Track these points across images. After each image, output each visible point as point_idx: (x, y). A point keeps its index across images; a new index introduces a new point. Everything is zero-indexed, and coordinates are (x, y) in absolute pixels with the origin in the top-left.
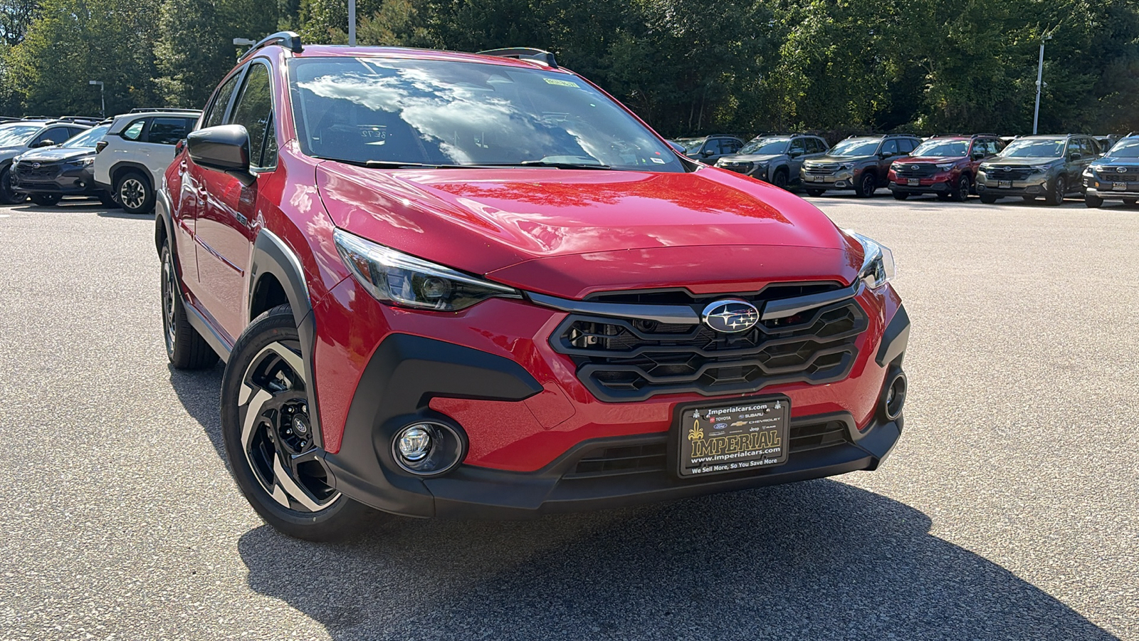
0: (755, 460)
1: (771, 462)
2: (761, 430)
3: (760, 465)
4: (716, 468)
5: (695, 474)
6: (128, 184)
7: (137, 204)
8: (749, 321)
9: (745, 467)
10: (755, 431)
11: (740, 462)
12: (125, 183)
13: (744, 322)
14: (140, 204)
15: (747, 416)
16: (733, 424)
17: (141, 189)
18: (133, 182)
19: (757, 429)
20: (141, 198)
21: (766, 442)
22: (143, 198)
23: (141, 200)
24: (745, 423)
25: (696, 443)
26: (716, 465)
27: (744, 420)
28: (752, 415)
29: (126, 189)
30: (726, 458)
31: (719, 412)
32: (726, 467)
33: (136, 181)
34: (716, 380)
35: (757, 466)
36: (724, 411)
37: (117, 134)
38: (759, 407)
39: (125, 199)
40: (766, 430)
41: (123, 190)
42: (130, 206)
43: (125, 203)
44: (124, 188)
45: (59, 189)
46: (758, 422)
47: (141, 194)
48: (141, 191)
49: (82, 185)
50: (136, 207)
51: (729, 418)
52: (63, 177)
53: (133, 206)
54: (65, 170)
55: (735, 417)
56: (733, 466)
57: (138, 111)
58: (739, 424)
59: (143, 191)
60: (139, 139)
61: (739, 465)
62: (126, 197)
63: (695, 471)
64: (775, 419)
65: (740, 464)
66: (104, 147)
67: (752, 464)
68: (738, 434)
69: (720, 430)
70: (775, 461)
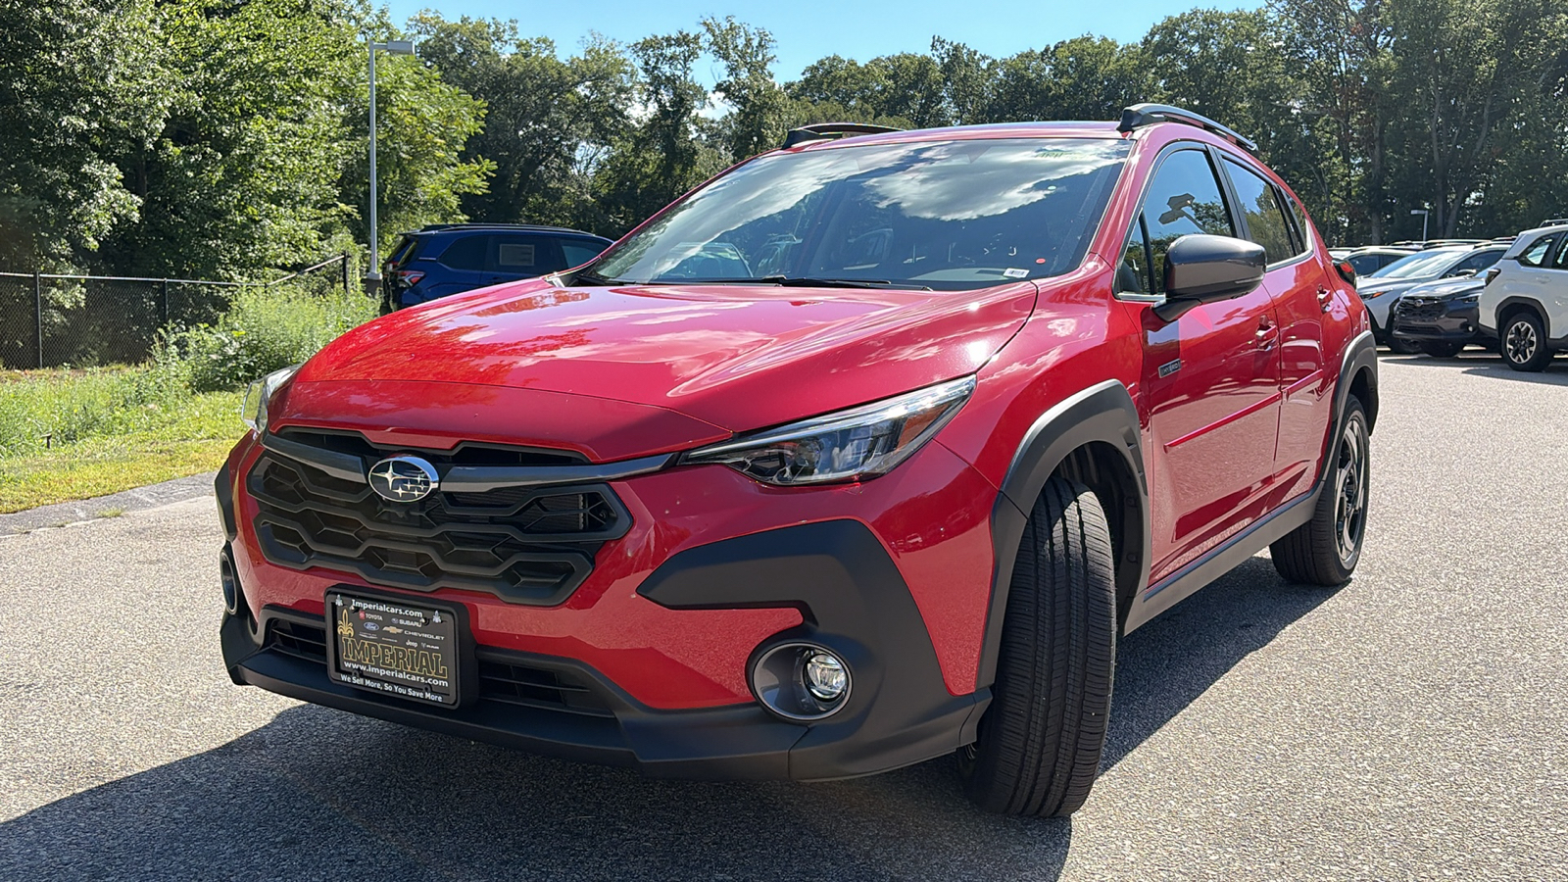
0: (414, 689)
1: (433, 698)
2: (419, 648)
3: (419, 698)
4: (368, 682)
5: (344, 682)
6: (1517, 329)
7: (1525, 357)
8: (419, 490)
9: (402, 694)
10: (412, 647)
11: (397, 684)
12: (1513, 328)
13: (412, 489)
14: (1529, 357)
15: (402, 622)
16: (385, 629)
17: (1532, 335)
18: (1523, 325)
19: (415, 645)
20: (1531, 349)
21: (427, 666)
22: (1533, 349)
23: (1531, 352)
24: (400, 631)
25: (346, 641)
26: (368, 678)
27: (398, 626)
28: (408, 623)
29: (1513, 336)
30: (382, 672)
31: (365, 606)
32: (379, 686)
33: (1527, 324)
34: (385, 564)
35: (415, 697)
36: (370, 606)
37: (1515, 258)
38: (412, 613)
39: (1510, 349)
40: (426, 649)
41: (1509, 337)
42: (1515, 360)
43: (1511, 355)
44: (1512, 334)
45: (1440, 334)
46: (415, 634)
47: (1531, 343)
48: (1532, 339)
49: (1471, 329)
50: (1523, 361)
51: (381, 618)
52: (1447, 319)
53: (1519, 360)
54: (1451, 308)
55: (388, 618)
56: (388, 687)
57: (1550, 224)
58: (393, 630)
59: (1534, 339)
60: (1540, 266)
61: (394, 688)
62: (1511, 347)
63: (344, 678)
64: (437, 638)
65: (396, 688)
66: (1495, 276)
67: (412, 693)
68: (393, 644)
69: (372, 632)
70: (440, 699)
